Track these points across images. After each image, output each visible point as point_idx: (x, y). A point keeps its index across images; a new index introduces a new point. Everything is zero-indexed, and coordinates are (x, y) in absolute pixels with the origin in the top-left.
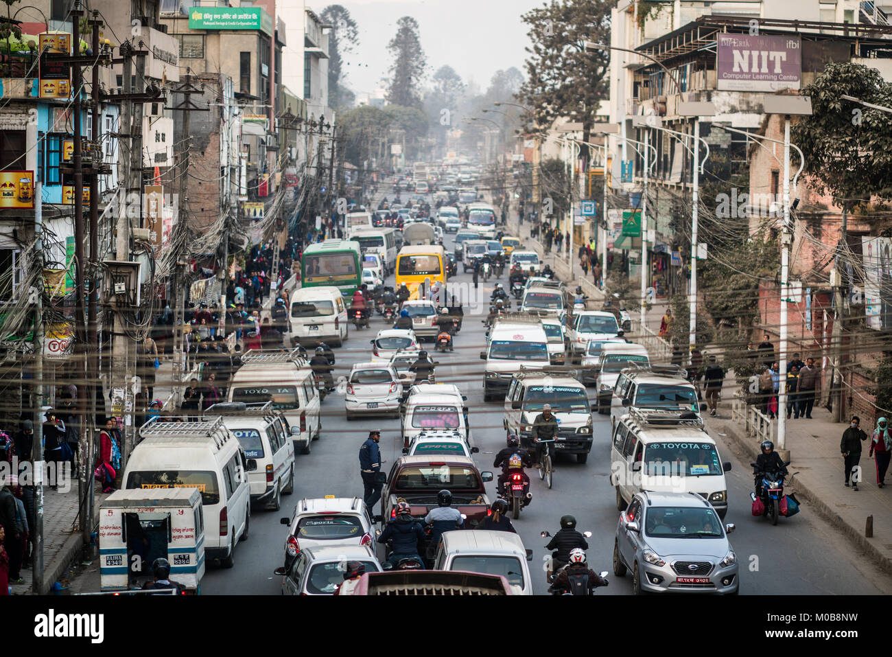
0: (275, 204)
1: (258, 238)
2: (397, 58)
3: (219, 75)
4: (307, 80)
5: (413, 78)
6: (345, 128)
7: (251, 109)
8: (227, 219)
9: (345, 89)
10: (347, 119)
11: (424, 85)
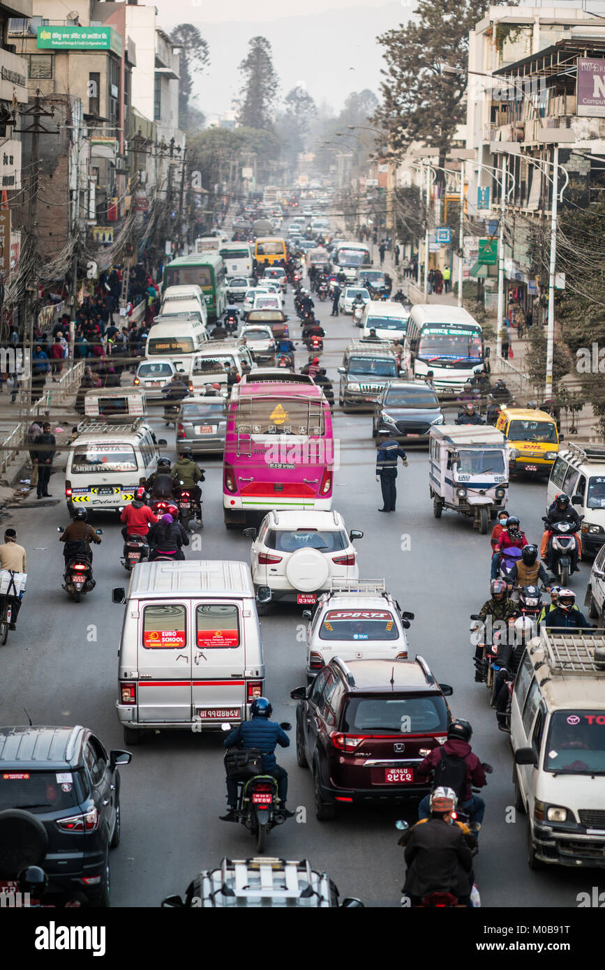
0: (125, 229)
1: (107, 263)
2: (248, 79)
3: (67, 96)
4: (157, 102)
5: (265, 100)
6: (196, 151)
7: (101, 131)
8: (76, 244)
9: (195, 110)
10: (198, 141)
11: (276, 107)
